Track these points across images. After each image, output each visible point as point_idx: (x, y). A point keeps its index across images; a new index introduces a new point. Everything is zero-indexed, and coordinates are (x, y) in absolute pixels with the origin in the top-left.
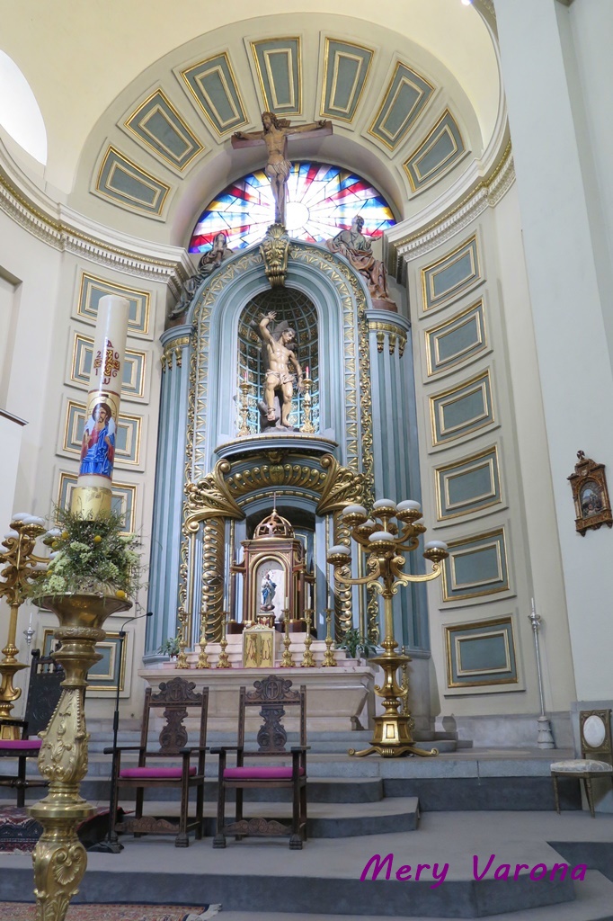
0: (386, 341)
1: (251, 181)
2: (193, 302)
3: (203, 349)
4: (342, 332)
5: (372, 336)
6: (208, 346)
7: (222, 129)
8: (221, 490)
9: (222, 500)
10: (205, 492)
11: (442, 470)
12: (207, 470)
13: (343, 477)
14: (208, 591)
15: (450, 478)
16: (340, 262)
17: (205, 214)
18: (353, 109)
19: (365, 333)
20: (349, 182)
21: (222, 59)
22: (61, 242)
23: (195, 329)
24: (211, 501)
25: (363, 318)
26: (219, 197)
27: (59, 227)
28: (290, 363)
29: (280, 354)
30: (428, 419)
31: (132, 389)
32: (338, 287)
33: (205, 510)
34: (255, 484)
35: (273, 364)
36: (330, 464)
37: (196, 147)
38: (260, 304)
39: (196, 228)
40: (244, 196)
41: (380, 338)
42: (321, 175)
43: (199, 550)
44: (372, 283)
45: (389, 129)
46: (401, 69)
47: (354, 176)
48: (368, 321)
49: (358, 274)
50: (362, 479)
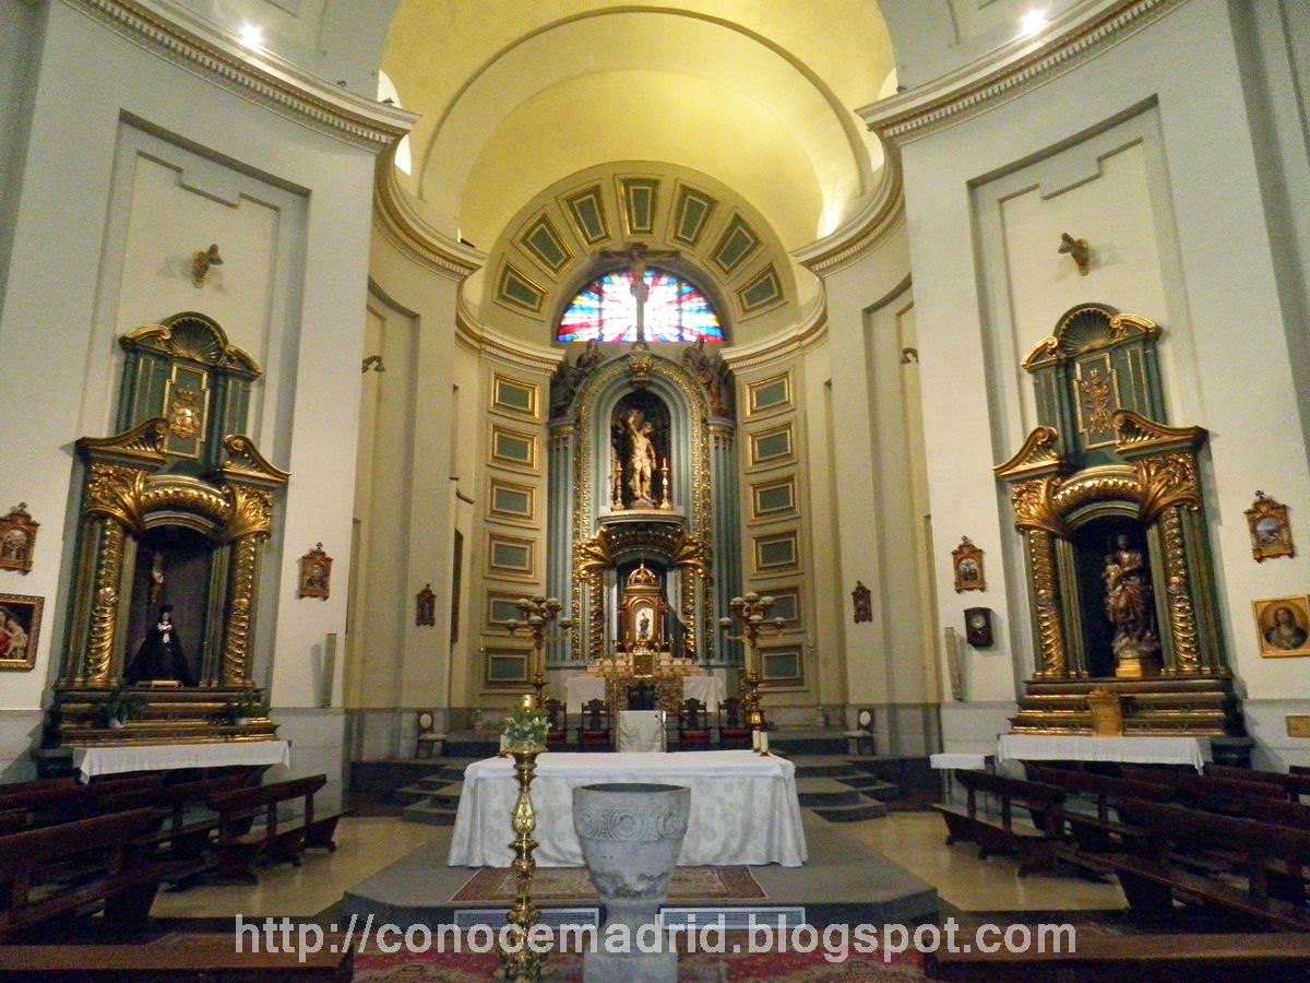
0: (721, 441)
1: (606, 279)
2: (576, 398)
3: (586, 439)
4: (690, 433)
5: (711, 437)
6: (590, 436)
7: (590, 243)
8: (602, 547)
9: (603, 555)
10: (591, 549)
11: (758, 539)
12: (591, 533)
13: (691, 543)
14: (594, 620)
15: (763, 546)
16: (687, 374)
17: (568, 306)
18: (697, 240)
19: (706, 433)
20: (686, 289)
21: (596, 190)
22: (479, 351)
23: (578, 421)
24: (595, 556)
25: (704, 421)
26: (580, 292)
27: (481, 340)
28: (648, 450)
29: (641, 444)
30: (749, 503)
31: (527, 464)
32: (687, 396)
33: (593, 562)
34: (625, 543)
35: (637, 451)
36: (682, 533)
37: (569, 257)
38: (628, 403)
39: (562, 318)
40: (600, 292)
41: (716, 438)
42: (664, 280)
43: (588, 590)
44: (711, 393)
45: (724, 260)
46: (738, 219)
47: (690, 284)
48: (708, 425)
49: (702, 387)
50: (704, 545)
